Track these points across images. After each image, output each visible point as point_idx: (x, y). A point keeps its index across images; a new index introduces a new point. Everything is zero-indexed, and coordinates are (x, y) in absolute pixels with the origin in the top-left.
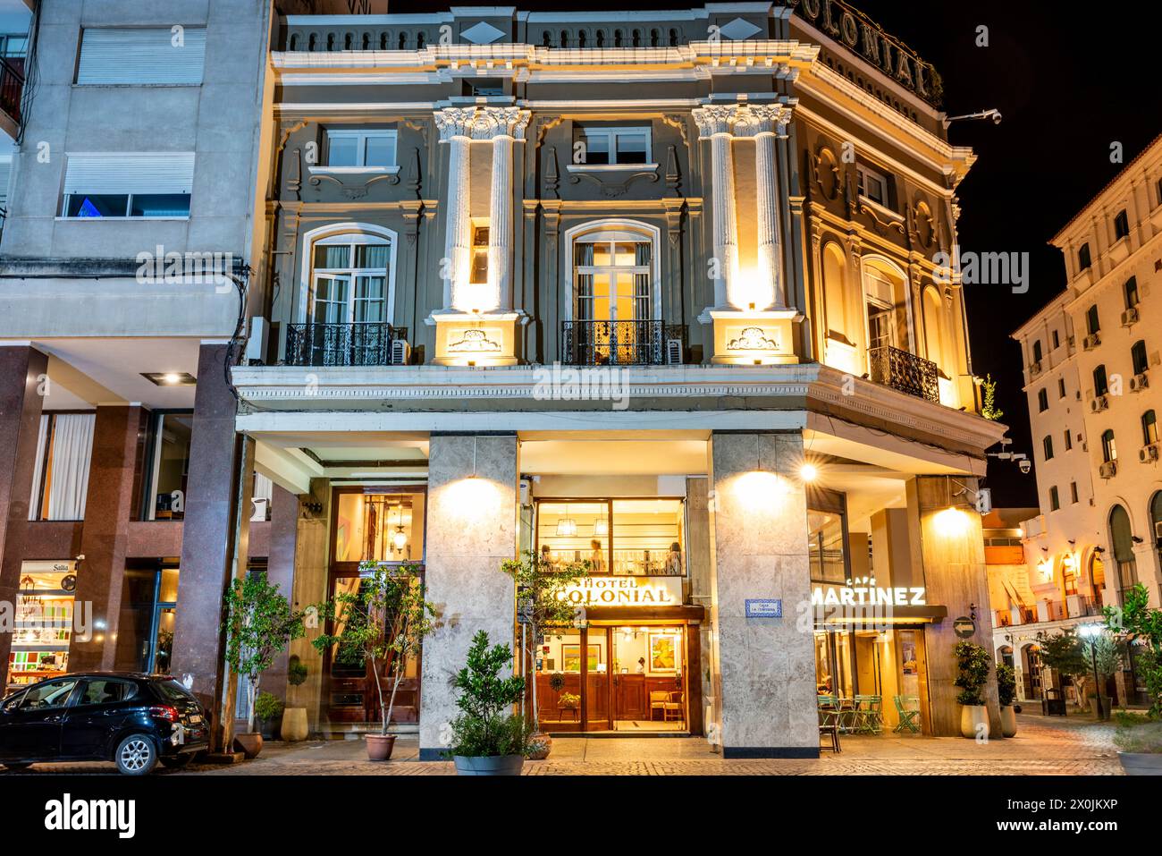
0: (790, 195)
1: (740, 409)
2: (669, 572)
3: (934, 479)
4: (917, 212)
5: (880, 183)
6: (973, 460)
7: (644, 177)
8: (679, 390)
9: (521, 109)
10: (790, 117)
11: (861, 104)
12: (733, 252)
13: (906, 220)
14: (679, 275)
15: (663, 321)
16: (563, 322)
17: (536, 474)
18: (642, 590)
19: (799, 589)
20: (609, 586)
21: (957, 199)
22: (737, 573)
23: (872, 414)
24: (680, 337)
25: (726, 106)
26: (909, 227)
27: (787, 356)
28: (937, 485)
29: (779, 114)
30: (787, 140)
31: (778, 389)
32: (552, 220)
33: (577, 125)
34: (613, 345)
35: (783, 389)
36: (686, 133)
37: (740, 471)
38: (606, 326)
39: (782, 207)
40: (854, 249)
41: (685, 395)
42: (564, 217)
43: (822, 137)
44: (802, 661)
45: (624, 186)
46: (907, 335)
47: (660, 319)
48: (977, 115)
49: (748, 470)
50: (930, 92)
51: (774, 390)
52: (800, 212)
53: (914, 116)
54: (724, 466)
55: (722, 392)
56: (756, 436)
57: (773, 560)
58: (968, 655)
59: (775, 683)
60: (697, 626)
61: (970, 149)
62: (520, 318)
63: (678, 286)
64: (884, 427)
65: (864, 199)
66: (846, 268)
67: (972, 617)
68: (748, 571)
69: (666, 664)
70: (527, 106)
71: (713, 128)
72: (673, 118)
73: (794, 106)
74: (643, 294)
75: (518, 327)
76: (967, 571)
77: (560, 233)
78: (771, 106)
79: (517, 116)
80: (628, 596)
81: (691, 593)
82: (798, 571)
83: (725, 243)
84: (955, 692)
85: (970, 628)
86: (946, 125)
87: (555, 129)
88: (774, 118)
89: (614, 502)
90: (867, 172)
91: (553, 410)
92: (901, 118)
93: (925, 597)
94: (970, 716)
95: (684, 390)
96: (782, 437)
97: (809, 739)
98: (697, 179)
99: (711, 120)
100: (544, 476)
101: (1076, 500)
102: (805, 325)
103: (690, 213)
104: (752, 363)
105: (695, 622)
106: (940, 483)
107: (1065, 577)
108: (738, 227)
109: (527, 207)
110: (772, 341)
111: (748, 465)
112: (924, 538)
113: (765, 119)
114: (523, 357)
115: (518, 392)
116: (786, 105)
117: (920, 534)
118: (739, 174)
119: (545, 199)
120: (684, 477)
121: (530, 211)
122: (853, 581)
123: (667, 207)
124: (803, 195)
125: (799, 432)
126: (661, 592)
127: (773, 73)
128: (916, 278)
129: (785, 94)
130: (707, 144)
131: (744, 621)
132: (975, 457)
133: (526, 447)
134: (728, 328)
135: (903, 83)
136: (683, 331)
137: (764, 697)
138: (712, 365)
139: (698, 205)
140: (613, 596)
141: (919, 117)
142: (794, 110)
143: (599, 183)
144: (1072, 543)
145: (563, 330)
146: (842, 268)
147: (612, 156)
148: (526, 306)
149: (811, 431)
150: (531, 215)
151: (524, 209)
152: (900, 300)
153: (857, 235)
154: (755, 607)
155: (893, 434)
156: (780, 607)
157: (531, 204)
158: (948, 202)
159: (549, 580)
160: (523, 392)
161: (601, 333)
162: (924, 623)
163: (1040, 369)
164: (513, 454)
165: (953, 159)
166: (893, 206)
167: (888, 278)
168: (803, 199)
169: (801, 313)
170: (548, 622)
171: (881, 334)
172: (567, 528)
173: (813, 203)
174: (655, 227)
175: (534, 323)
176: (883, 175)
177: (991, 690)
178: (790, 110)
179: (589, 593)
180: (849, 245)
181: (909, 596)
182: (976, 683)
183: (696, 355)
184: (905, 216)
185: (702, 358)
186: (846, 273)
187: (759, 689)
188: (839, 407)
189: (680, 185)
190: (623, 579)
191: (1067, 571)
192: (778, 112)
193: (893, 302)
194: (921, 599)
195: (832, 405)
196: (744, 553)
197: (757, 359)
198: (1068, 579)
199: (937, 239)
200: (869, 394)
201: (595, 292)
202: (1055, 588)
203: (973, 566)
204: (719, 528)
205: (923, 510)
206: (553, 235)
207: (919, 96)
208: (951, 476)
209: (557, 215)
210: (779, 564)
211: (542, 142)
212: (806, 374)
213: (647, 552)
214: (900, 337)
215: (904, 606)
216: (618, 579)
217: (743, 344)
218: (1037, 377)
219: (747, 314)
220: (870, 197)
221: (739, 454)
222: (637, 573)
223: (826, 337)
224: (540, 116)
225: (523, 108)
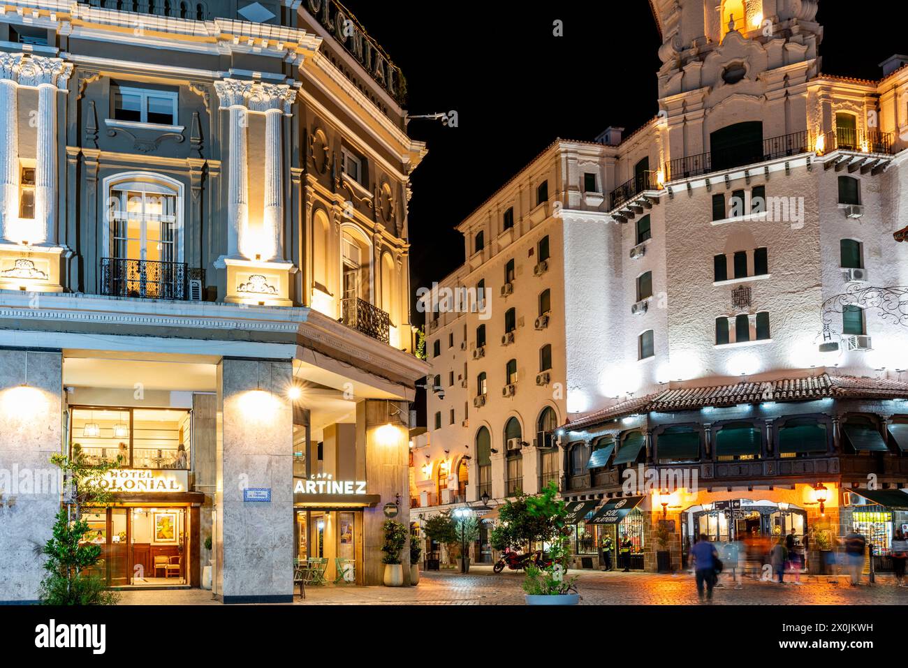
0: (292, 166)
1: (245, 341)
2: (177, 467)
3: (378, 402)
4: (382, 192)
5: (356, 164)
6: (406, 389)
7: (171, 137)
8: (198, 322)
9: (64, 61)
10: (295, 98)
11: (349, 94)
12: (245, 209)
13: (374, 198)
14: (198, 226)
15: (186, 265)
16: (102, 259)
17: (71, 386)
18: (157, 480)
19: (284, 481)
20: (130, 476)
21: (411, 184)
22: (238, 468)
23: (343, 351)
24: (199, 278)
25: (243, 82)
26: (376, 204)
27: (284, 300)
28: (380, 406)
29: (286, 94)
30: (292, 118)
31: (276, 326)
32: (92, 167)
33: (114, 83)
34: (144, 281)
35: (279, 326)
36: (208, 101)
37: (244, 389)
38: (139, 264)
39: (285, 175)
40: (336, 217)
41: (202, 326)
42: (102, 166)
43: (317, 119)
44: (285, 533)
45: (154, 143)
46: (369, 290)
47: (183, 262)
48: (430, 116)
49: (250, 389)
50: (397, 92)
51: (272, 326)
52: (299, 182)
53: (385, 110)
54: (231, 385)
55: (232, 326)
56: (257, 363)
57: (266, 458)
58: (392, 530)
59: (264, 550)
60: (198, 508)
61: (424, 144)
62: (64, 252)
63: (199, 236)
64: (349, 361)
65: (345, 175)
66: (329, 232)
67: (397, 504)
68: (247, 467)
69: (167, 536)
70: (69, 59)
71: (232, 100)
72: (198, 86)
73: (298, 88)
74: (168, 240)
75: (63, 260)
76: (396, 470)
77: (98, 180)
78: (280, 86)
79: (61, 68)
80: (145, 485)
81: (194, 483)
82: (284, 467)
83: (238, 202)
84: (381, 555)
85: (394, 510)
86: (407, 121)
87: (95, 84)
88: (282, 97)
89: (135, 412)
90: (348, 154)
91: (93, 333)
92: (377, 110)
93: (366, 488)
94: (391, 572)
95: (201, 323)
96: (277, 364)
97: (286, 589)
98: (216, 144)
99: (230, 92)
100: (77, 388)
101: (453, 422)
102: (298, 275)
103: (210, 173)
104: (257, 304)
105: (198, 504)
106: (382, 405)
107: (439, 476)
108: (249, 189)
109: (70, 153)
110: (272, 287)
111: (250, 385)
112: (368, 446)
113: (275, 97)
114: (67, 286)
115: (63, 316)
116: (292, 87)
117: (365, 443)
118: (251, 143)
119: (85, 147)
120: (192, 393)
121: (72, 157)
122: (316, 476)
123: (190, 166)
124: (301, 168)
125: (290, 361)
126: (172, 482)
127: (283, 57)
128: (378, 245)
129: (292, 78)
130: (226, 113)
131: (242, 504)
132: (409, 387)
133: (68, 363)
134: (239, 273)
135: (378, 80)
136: (201, 273)
137: (255, 560)
138: (226, 303)
139: (217, 167)
140: (134, 484)
141: (388, 112)
142: (298, 92)
143: (134, 139)
144: (447, 452)
145: (101, 266)
146: (326, 232)
147: (144, 115)
148: (69, 241)
149: (300, 361)
150: (73, 161)
151: (67, 155)
152: (365, 262)
153: (339, 206)
154: (251, 494)
155: (356, 367)
156: (270, 495)
157: (73, 150)
158: (404, 186)
159: (88, 471)
160: (68, 316)
161: (135, 270)
162: (363, 507)
163: (437, 325)
164: (59, 368)
165: (411, 151)
166: (365, 184)
167: (358, 244)
168: (302, 170)
169: (296, 266)
170: (88, 504)
171: (349, 288)
172: (92, 431)
173: (309, 174)
174: (180, 183)
175: (76, 257)
176: (359, 158)
177: (406, 554)
178: (295, 91)
179: (114, 481)
180: (333, 213)
181: (355, 487)
182: (396, 549)
183: (212, 295)
184: (373, 194)
185: (216, 298)
186: (329, 235)
187: (252, 554)
188: (319, 343)
189: (202, 148)
190: (142, 471)
191: (442, 472)
192: (285, 92)
193: (360, 263)
194: (362, 490)
195: (315, 341)
196: (245, 453)
197: (262, 301)
198: (442, 477)
199: (394, 215)
200: (342, 334)
201: (128, 235)
202: (432, 484)
203: (400, 466)
204: (225, 433)
205: (368, 425)
206: (92, 181)
207: (389, 93)
208: (390, 400)
209: (96, 163)
210: (270, 462)
211: (83, 96)
212: (298, 316)
213: (160, 451)
214: (363, 291)
215: (351, 494)
216: (138, 471)
217: (249, 288)
218: (434, 331)
219: (254, 263)
220: (348, 175)
221: (243, 377)
222: (152, 467)
223: (313, 287)
224: (81, 70)
225: (66, 61)
